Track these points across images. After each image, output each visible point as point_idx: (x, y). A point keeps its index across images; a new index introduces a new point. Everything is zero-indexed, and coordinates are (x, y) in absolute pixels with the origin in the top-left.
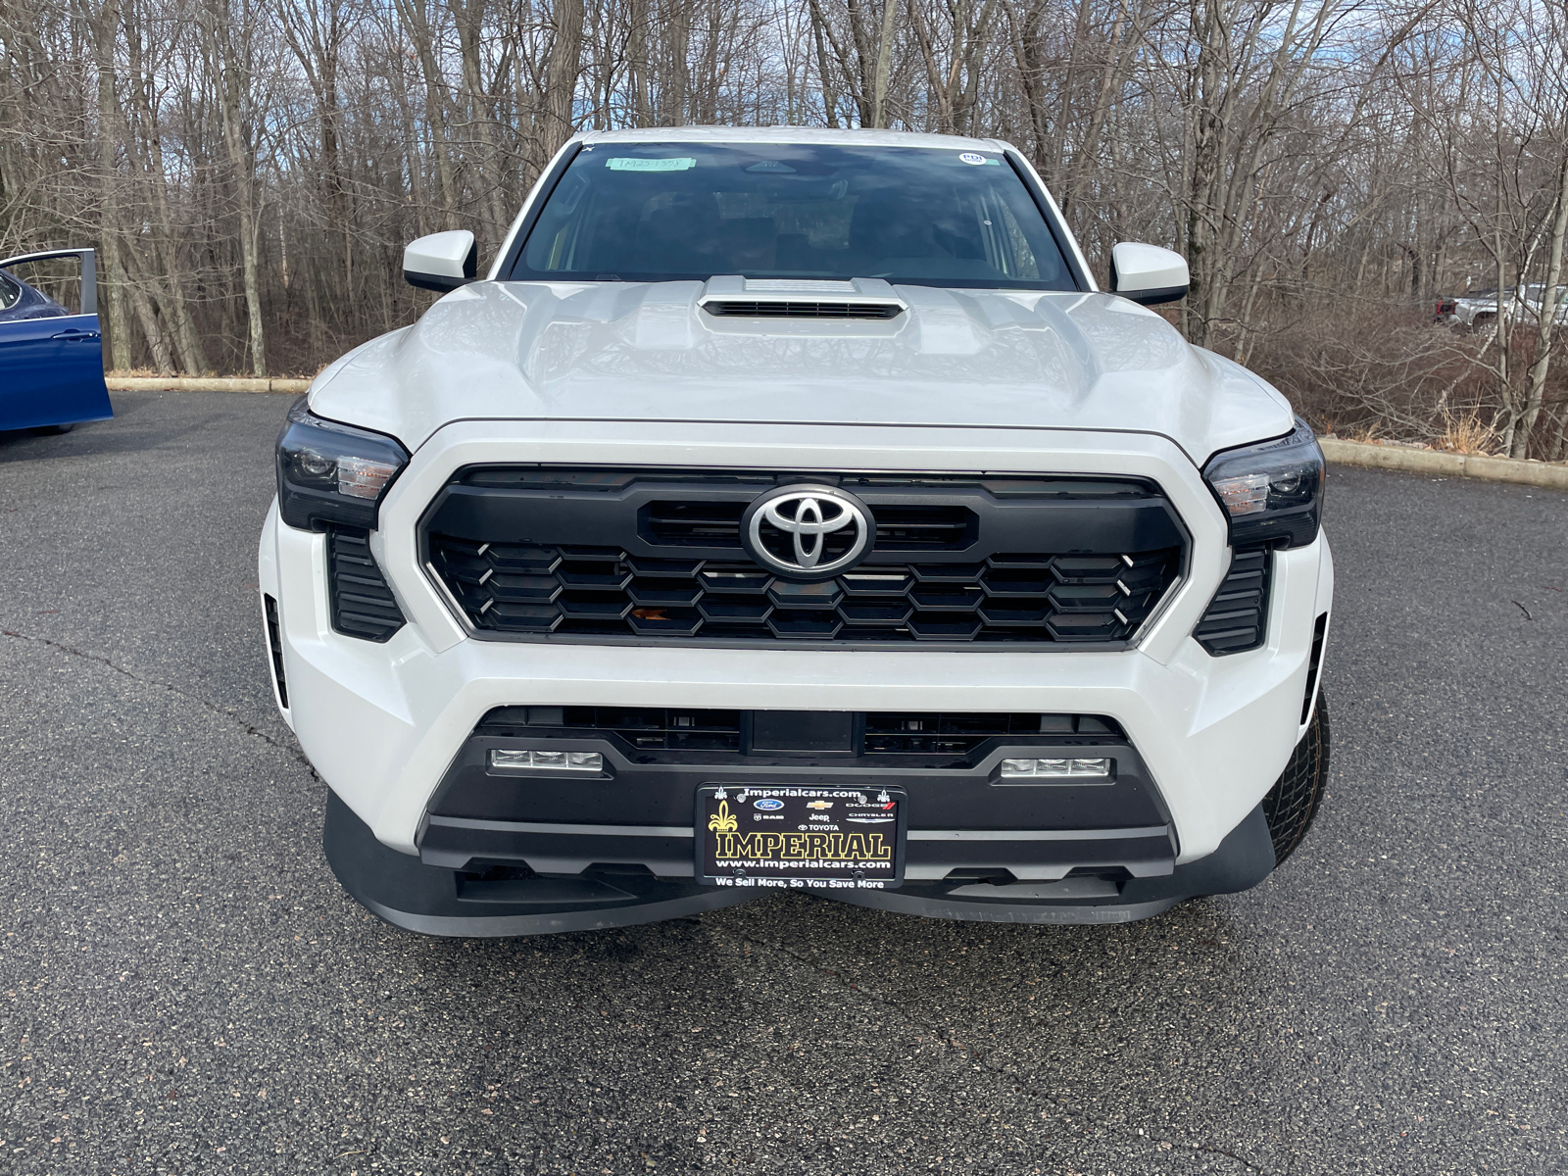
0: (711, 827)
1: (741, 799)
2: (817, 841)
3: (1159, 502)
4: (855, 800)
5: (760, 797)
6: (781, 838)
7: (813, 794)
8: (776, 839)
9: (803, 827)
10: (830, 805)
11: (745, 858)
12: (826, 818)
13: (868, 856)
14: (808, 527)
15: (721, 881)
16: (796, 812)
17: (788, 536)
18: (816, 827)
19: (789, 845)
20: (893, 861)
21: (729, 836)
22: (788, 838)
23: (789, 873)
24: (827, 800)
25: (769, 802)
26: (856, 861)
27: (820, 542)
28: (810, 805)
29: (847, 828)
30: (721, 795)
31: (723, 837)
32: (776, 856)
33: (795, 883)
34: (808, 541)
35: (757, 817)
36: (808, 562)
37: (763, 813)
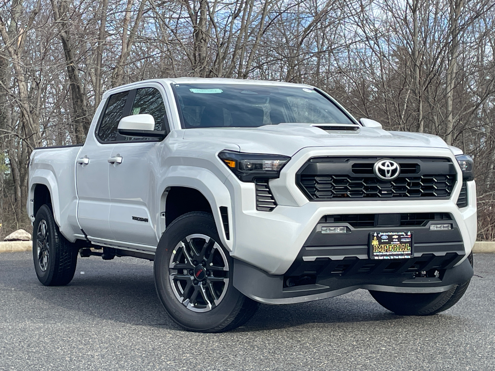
0: (373, 244)
1: (379, 235)
2: (395, 247)
3: (451, 163)
4: (403, 235)
5: (383, 235)
7: (394, 234)
8: (386, 246)
9: (392, 243)
10: (397, 237)
11: (380, 252)
12: (397, 240)
13: (406, 249)
14: (389, 168)
15: (376, 258)
16: (390, 239)
17: (384, 171)
18: (394, 243)
19: (389, 248)
20: (411, 251)
21: (377, 246)
22: (389, 246)
23: (390, 255)
24: (397, 235)
25: (385, 236)
26: (403, 252)
27: (391, 171)
28: (393, 237)
29: (401, 243)
30: (375, 234)
31: (375, 246)
32: (387, 252)
33: (392, 257)
34: (388, 171)
35: (382, 241)
36: (388, 177)
37: (384, 239)
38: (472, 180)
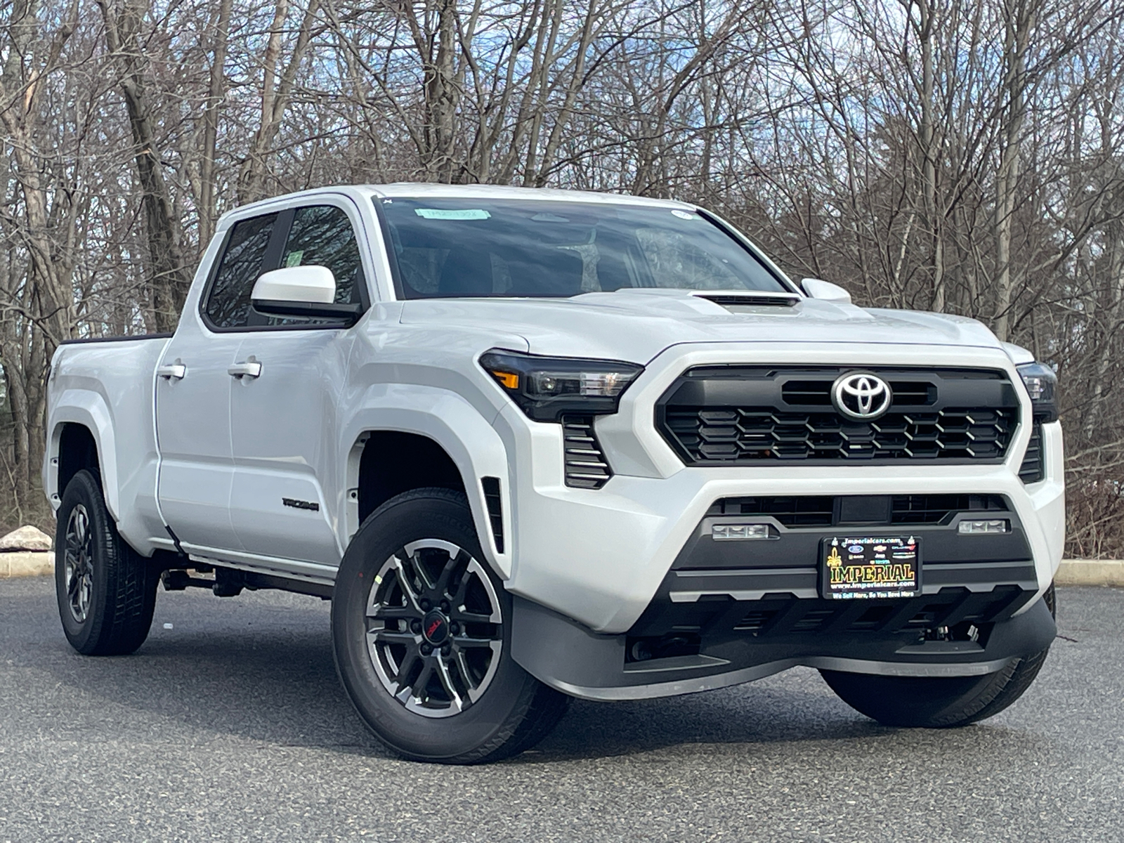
0: (828, 564)
1: (844, 545)
2: (879, 570)
3: (1007, 382)
4: (896, 544)
6: (863, 570)
7: (877, 541)
8: (860, 569)
9: (872, 562)
10: (885, 548)
11: (845, 582)
12: (883, 556)
13: (904, 578)
14: (865, 393)
15: (836, 596)
16: (869, 552)
17: (855, 398)
18: (878, 562)
19: (866, 574)
20: (916, 581)
21: (838, 570)
22: (866, 569)
23: (867, 590)
24: (883, 545)
25: (856, 549)
26: (898, 582)
27: (870, 399)
28: (876, 549)
29: (894, 562)
30: (835, 543)
31: (834, 570)
32: (860, 582)
33: (872, 595)
34: (865, 400)
35: (851, 557)
36: (865, 412)
37: (854, 554)
38: (1054, 420)
